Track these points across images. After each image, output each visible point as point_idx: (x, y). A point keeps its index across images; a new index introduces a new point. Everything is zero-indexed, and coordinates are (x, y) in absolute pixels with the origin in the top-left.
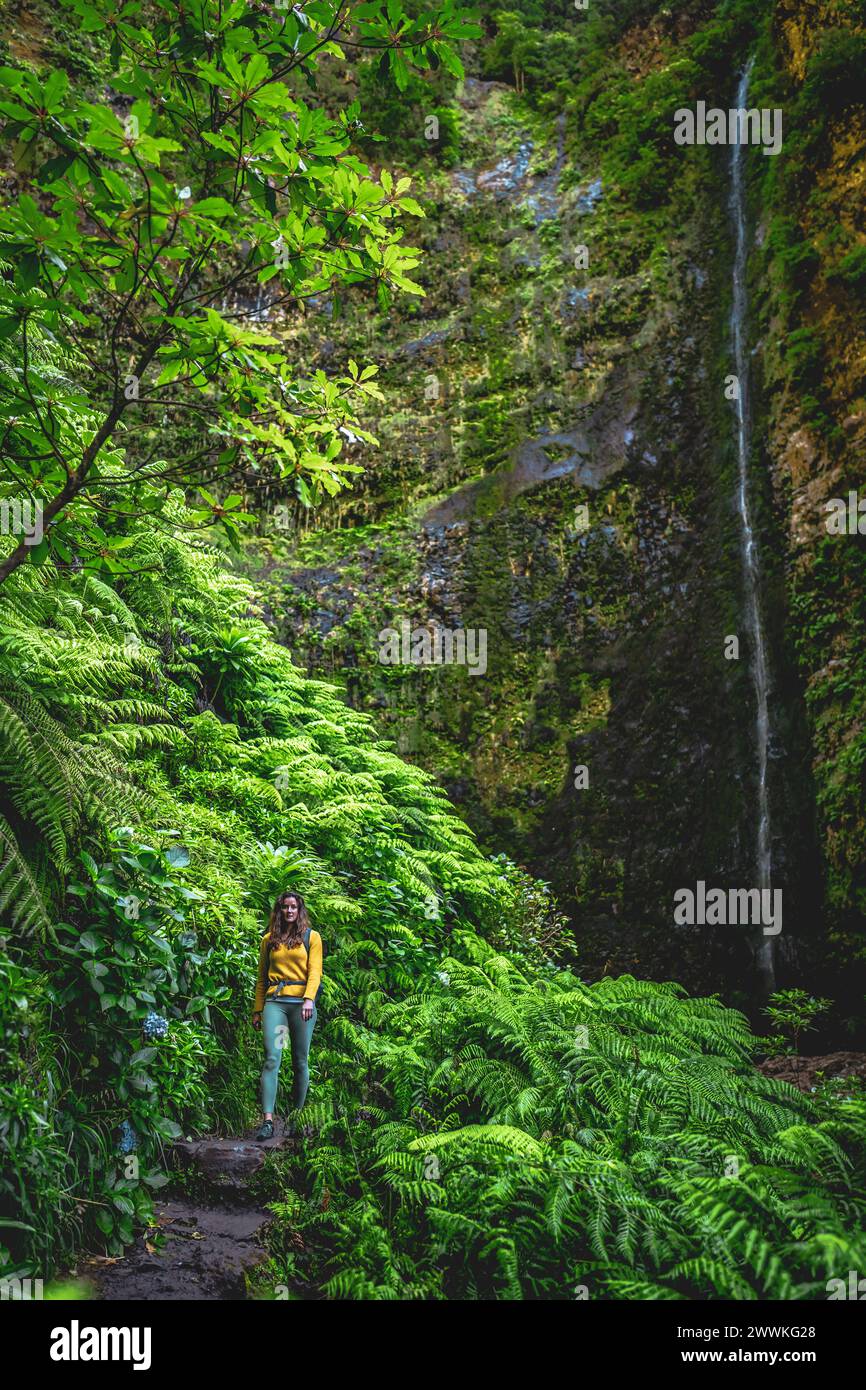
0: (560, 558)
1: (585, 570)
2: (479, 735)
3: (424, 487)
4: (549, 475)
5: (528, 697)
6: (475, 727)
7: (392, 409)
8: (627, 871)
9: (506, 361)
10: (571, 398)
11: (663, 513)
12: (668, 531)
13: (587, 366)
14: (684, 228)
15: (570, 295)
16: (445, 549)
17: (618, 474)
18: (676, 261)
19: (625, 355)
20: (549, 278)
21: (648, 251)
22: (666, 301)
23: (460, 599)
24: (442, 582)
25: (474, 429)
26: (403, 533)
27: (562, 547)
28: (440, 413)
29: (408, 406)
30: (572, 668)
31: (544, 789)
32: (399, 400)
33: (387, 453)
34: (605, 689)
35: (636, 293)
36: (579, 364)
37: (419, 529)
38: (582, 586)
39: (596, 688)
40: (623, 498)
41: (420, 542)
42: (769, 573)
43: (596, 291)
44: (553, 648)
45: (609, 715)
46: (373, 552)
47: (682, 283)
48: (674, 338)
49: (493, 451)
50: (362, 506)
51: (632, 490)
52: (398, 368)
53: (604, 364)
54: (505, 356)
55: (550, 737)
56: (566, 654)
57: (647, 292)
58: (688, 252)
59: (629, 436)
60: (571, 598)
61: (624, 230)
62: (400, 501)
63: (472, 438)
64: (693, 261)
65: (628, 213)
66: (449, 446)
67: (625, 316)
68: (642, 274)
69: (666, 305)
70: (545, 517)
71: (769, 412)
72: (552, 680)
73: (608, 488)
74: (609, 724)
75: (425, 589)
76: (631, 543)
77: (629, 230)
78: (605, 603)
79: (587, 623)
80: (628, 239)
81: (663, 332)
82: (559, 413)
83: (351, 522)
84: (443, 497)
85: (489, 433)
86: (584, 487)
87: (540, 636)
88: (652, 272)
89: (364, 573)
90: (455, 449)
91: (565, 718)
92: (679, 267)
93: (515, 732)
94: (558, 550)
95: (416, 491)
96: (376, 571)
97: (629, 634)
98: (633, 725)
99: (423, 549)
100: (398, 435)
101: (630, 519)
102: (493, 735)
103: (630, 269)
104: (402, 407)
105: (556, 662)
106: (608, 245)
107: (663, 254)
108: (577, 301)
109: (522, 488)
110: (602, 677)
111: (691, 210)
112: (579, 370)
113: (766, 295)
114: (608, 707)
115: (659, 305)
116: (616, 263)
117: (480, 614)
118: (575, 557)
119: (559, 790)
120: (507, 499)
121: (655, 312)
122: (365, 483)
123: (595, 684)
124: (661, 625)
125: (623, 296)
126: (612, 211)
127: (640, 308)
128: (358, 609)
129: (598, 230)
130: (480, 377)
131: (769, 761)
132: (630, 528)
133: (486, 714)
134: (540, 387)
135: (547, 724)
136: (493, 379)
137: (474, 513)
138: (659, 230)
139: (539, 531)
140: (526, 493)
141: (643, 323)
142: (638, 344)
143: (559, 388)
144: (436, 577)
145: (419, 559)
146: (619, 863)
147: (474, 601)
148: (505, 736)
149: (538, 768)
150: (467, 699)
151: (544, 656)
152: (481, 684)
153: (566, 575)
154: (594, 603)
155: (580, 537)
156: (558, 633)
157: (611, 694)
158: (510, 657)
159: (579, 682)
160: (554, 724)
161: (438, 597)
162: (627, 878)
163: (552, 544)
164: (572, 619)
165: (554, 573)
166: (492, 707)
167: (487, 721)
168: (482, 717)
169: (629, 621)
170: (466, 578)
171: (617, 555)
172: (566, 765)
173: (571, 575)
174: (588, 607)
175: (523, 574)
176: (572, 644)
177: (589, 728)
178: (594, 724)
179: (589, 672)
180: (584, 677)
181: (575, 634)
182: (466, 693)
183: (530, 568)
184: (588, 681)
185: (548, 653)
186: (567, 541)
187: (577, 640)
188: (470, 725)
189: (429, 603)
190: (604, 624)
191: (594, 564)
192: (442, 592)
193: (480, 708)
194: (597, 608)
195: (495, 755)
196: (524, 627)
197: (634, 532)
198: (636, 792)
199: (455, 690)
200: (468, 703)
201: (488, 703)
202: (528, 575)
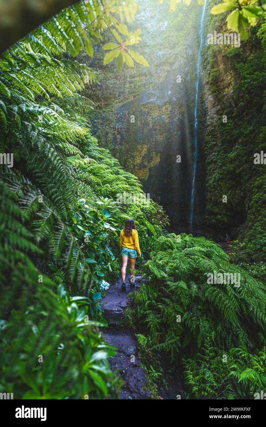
0: (151, 123)
1: (156, 126)
2: (128, 165)
3: (117, 101)
4: (150, 100)
5: (140, 157)
6: (127, 163)
7: (110, 79)
9: (140, 69)
10: (156, 81)
11: (176, 113)
12: (177, 118)
13: (160, 72)
14: (187, 38)
15: (157, 53)
16: (122, 117)
17: (166, 102)
18: (185, 47)
19: (170, 71)
20: (152, 47)
21: (178, 43)
22: (181, 57)
24: (121, 126)
25: (131, 86)
26: (112, 112)
28: (122, 81)
29: (114, 78)
30: (151, 150)
32: (112, 77)
33: (108, 91)
34: (159, 156)
35: (174, 54)
36: (159, 72)
37: (116, 112)
38: (155, 130)
39: (157, 156)
40: (167, 109)
41: (116, 115)
42: (200, 130)
43: (164, 53)
44: (147, 145)
45: (160, 162)
46: (104, 117)
47: (186, 53)
48: (183, 68)
49: (136, 93)
50: (101, 104)
51: (169, 107)
52: (112, 68)
53: (165, 73)
54: (140, 67)
55: (145, 166)
56: (150, 147)
57: (177, 54)
58: (188, 45)
59: (170, 92)
60: (152, 133)
61: (173, 36)
62: (111, 104)
63: (130, 89)
64: (189, 47)
65: (174, 32)
66: (124, 90)
67: (171, 60)
68: (176, 49)
69: (182, 59)
70: (148, 112)
71: (204, 90)
72: (146, 153)
73: (163, 105)
74: (159, 165)
76: (168, 120)
77: (174, 36)
78: (161, 135)
79: (156, 139)
80: (173, 39)
81: (180, 66)
82: (153, 85)
83: (98, 108)
84: (122, 104)
85: (135, 88)
86: (157, 105)
87: (144, 141)
88: (179, 49)
89: (101, 122)
90: (126, 91)
91: (149, 162)
92: (185, 48)
93: (137, 165)
94: (150, 121)
95: (115, 101)
96: (104, 122)
97: (166, 143)
98: (165, 165)
99: (116, 117)
100: (111, 86)
101: (168, 114)
102: (131, 166)
103: (173, 47)
104: (113, 78)
105: (148, 148)
106: (168, 40)
107: (182, 44)
108: (159, 55)
109: (142, 104)
110: (158, 153)
111: (189, 33)
112: (158, 74)
113: (207, 59)
114: (159, 160)
115: (180, 58)
116: (170, 45)
117: (130, 135)
118: (154, 123)
119: (146, 180)
120: (138, 106)
121: (179, 60)
122: (102, 98)
123: (156, 155)
124: (173, 142)
125: (171, 55)
126: (170, 30)
127: (175, 59)
128: (100, 131)
129: (166, 35)
130: (133, 72)
131: (196, 175)
132: (168, 116)
133: (130, 160)
134: (148, 77)
135: (145, 164)
136: (137, 73)
137: (130, 109)
138: (181, 37)
139: (146, 115)
140: (143, 105)
141: (175, 63)
142: (174, 68)
143: (153, 78)
144: (119, 125)
145: (116, 120)
146: (159, 198)
147: (129, 131)
148: (134, 166)
149: (142, 174)
150: (126, 156)
151: (145, 147)
152: (129, 153)
153: (151, 127)
154: (158, 134)
155: (155, 118)
156: (149, 141)
157: (160, 157)
158: (137, 147)
159: (153, 154)
160: (146, 163)
161: (120, 130)
162: (161, 201)
163: (149, 119)
164: (152, 138)
165: (149, 126)
166: (132, 158)
167: (130, 162)
168: (129, 161)
169: (166, 140)
170: (127, 126)
171: (165, 123)
172: (148, 174)
173: (153, 127)
174: (156, 135)
175: (141, 126)
176: (152, 144)
177: (154, 165)
178: (156, 164)
179: (156, 151)
180: (154, 153)
181: (153, 142)
182: (126, 155)
183: (143, 124)
184: (155, 154)
185: (146, 146)
186: (152, 118)
187: (153, 143)
188: (126, 162)
189: (118, 131)
190: (160, 140)
191: (159, 125)
192: (121, 129)
193: (129, 159)
194: (159, 136)
195: (132, 170)
196: (141, 139)
197: (169, 118)
198: (164, 181)
199: (123, 154)
200: (126, 157)
201: (131, 157)
202: (142, 126)
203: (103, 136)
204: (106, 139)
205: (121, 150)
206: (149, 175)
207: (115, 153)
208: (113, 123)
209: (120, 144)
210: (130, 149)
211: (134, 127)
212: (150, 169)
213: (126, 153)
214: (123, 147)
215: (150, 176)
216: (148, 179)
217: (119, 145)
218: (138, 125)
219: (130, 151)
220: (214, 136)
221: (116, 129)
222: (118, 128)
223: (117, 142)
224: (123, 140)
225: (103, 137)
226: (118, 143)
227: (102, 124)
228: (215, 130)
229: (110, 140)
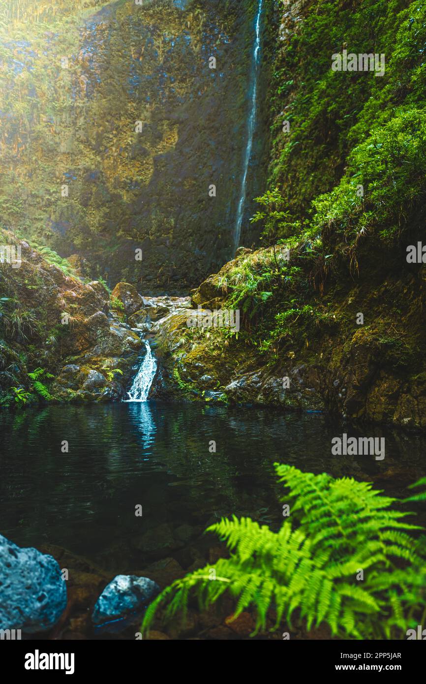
0: (160, 52)
1: (172, 60)
2: (106, 148)
6: (104, 142)
8: (176, 224)
11: (216, 31)
12: (218, 42)
16: (95, 36)
17: (195, 2)
23: (100, 67)
24: (91, 55)
26: (72, 25)
27: (161, 45)
30: (160, 116)
31: (139, 181)
34: (176, 131)
37: (82, 24)
38: (169, 70)
39: (171, 130)
40: (196, 18)
41: (82, 32)
42: (265, 63)
44: (151, 104)
45: (176, 145)
46: (53, 34)
51: (202, 14)
55: (145, 153)
56: (157, 108)
60: (163, 76)
70: (154, 26)
72: (148, 122)
73: (189, 10)
74: (176, 149)
75: (80, 58)
76: (198, 47)
78: (183, 81)
79: (170, 92)
83: (45, 19)
84: (98, 8)
87: (144, 95)
91: (154, 144)
93: (126, 148)
94: (158, 47)
97: (191, 100)
98: (187, 150)
99: (83, 35)
101: (199, 32)
102: (114, 149)
105: (152, 112)
110: (175, 124)
114: (176, 140)
117: (111, 77)
118: (167, 52)
119: (147, 183)
123: (171, 126)
124: (207, 96)
132: (198, 38)
133: (111, 136)
135: (144, 146)
137: (114, 19)
139: (149, 34)
144: (88, 52)
145: (80, 41)
146: (172, 220)
147: (108, 68)
148: (120, 150)
149: (137, 169)
150: (101, 126)
151: (145, 107)
152: (109, 118)
153: (162, 62)
154: (175, 81)
155: (171, 40)
156: (154, 95)
157: (178, 133)
158: (125, 105)
159: (163, 125)
160: (147, 146)
161: (88, 64)
162: (175, 227)
163: (156, 43)
164: (162, 89)
165: (155, 60)
166: (114, 132)
167: (111, 140)
168: (108, 137)
169: (192, 92)
170: (105, 55)
171: (190, 53)
172: (152, 170)
173: (164, 62)
174: (172, 83)
175: (138, 59)
176: (161, 103)
177: (166, 151)
178: (169, 149)
179: (169, 120)
180: (166, 122)
181: (163, 98)
182: (100, 122)
183: (142, 55)
184: (168, 125)
185: (147, 106)
186: (164, 42)
187: (164, 101)
188: (101, 141)
189: (83, 66)
190: (179, 93)
191: (177, 56)
192: (90, 61)
193: (107, 132)
194: (176, 83)
195: (114, 160)
196: (135, 88)
197: (200, 41)
198: (185, 185)
199: (94, 119)
200: (101, 128)
201: (112, 130)
202: (141, 59)
203: (49, 76)
204: (56, 82)
205: (90, 111)
206: (154, 172)
207: (76, 118)
208: (73, 49)
209: (86, 96)
210: (111, 109)
211: (121, 59)
212: (156, 160)
213: (102, 118)
214: (95, 105)
215: (157, 174)
216: (151, 183)
217: (86, 99)
218: (131, 56)
219: (109, 114)
220: (292, 66)
221: (78, 62)
222: (83, 60)
223: (79, 92)
224: (94, 87)
225: (47, 78)
226: (82, 94)
227: (47, 49)
228: (294, 52)
229: (64, 87)
